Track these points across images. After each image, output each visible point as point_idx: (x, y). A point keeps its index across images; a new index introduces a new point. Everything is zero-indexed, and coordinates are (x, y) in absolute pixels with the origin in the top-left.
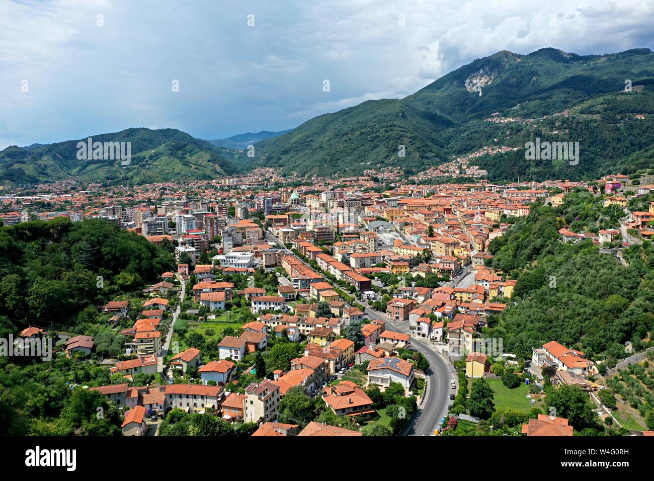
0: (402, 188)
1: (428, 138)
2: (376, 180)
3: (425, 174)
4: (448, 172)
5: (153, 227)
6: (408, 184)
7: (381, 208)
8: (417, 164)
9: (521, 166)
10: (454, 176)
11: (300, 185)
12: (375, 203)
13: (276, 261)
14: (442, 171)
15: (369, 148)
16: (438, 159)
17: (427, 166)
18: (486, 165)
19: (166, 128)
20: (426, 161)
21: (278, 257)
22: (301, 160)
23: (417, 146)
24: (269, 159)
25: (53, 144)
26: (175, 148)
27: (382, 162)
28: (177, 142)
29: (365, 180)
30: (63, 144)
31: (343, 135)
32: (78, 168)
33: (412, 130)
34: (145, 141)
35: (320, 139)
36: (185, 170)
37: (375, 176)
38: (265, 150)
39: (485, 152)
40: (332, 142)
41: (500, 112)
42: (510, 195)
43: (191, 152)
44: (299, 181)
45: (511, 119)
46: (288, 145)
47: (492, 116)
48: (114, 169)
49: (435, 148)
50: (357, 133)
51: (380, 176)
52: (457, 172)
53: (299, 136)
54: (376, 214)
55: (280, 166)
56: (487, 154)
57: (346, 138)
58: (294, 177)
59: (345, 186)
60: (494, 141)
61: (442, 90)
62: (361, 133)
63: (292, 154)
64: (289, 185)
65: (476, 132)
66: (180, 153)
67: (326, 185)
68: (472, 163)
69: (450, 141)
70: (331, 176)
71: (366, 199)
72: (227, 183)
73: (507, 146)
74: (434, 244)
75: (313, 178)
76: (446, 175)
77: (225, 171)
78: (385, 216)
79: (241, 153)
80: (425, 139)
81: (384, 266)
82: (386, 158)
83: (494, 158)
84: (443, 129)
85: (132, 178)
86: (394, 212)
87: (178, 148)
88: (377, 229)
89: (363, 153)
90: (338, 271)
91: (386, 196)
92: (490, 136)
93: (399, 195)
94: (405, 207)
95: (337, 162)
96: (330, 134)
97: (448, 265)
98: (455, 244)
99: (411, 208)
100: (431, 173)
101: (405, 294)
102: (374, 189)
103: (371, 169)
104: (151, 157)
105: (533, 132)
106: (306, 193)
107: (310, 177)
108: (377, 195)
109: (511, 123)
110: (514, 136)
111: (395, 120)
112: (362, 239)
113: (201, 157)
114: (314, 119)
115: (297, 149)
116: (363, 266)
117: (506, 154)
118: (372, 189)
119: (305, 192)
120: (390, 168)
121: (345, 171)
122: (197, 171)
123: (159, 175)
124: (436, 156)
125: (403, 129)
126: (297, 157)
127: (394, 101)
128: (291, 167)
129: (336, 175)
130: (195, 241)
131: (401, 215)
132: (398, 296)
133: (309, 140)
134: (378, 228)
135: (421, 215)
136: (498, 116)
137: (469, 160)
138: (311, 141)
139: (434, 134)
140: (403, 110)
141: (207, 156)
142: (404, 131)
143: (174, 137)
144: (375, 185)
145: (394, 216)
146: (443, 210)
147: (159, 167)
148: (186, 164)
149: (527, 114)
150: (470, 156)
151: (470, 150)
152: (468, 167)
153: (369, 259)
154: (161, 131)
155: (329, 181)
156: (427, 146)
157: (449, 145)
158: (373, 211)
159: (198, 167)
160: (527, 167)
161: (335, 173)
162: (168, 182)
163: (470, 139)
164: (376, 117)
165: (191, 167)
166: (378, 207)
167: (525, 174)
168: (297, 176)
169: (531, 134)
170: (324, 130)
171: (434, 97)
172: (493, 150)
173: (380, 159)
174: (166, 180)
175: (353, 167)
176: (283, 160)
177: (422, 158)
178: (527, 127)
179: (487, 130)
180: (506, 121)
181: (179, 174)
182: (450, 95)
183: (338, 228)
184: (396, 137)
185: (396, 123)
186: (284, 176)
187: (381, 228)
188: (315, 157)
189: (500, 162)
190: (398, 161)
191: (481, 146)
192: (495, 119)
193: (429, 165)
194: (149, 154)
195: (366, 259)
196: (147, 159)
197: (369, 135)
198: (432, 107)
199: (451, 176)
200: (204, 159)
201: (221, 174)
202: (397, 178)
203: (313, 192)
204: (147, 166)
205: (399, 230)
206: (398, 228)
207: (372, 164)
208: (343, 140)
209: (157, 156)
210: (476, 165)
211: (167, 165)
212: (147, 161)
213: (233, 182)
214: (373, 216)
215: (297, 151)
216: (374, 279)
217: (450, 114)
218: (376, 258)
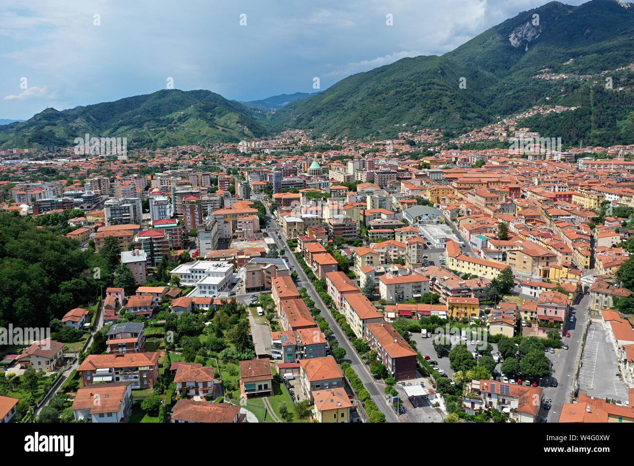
0: (443, 153)
1: (469, 97)
2: (412, 144)
3: (467, 137)
4: (493, 135)
5: (118, 212)
6: (449, 149)
7: (422, 184)
8: (457, 125)
9: (581, 128)
10: (502, 140)
11: (328, 149)
12: (414, 177)
13: (263, 280)
14: (487, 134)
15: (404, 108)
16: (481, 120)
17: (469, 128)
18: (538, 126)
19: (198, 89)
20: (468, 123)
21: (266, 274)
22: (331, 122)
23: (458, 106)
24: (299, 120)
25: (88, 106)
26: (204, 110)
27: (419, 124)
28: (207, 104)
29: (400, 144)
30: (97, 106)
31: (377, 95)
32: (110, 130)
33: (452, 88)
34: (176, 102)
35: (352, 99)
36: (212, 132)
37: (411, 139)
38: (296, 111)
39: (536, 112)
40: (365, 102)
41: (550, 68)
42: (590, 166)
43: (220, 114)
44: (328, 144)
45: (563, 76)
46: (319, 106)
47: (541, 73)
48: (143, 131)
49: (477, 108)
50: (392, 92)
51: (416, 140)
52: (505, 134)
53: (331, 96)
54: (415, 194)
55: (310, 128)
56: (539, 114)
57: (379, 97)
58: (324, 140)
59: (377, 151)
60: (546, 100)
61: (483, 45)
62: (397, 92)
63: (322, 115)
64: (316, 149)
65: (523, 90)
66: (209, 114)
67: (357, 149)
68: (521, 125)
69: (493, 100)
70: (363, 138)
71: (403, 171)
72: (253, 146)
73: (562, 105)
74: (513, 256)
75: (343, 141)
76: (492, 138)
77: (254, 133)
78: (427, 196)
79: (273, 115)
80: (466, 98)
81: (436, 301)
82: (422, 119)
83: (547, 119)
84: (485, 87)
85: (156, 140)
86: (441, 192)
87: (207, 109)
88: (418, 219)
89: (398, 114)
90: (356, 318)
91: (426, 166)
92: (539, 95)
93: (441, 164)
94: (455, 184)
95: (369, 124)
96: (362, 94)
97: (554, 310)
98: (549, 258)
99: (463, 186)
100: (474, 136)
101: (488, 399)
102: (410, 154)
103: (407, 131)
104: (180, 119)
105: (594, 89)
106: (333, 159)
107: (340, 140)
108: (414, 163)
109: (564, 80)
110: (570, 94)
111: (434, 78)
112: (398, 238)
113: (230, 119)
114: (347, 78)
115: (328, 110)
116: (400, 299)
117: (562, 114)
118: (407, 153)
119: (333, 157)
120: (427, 130)
121: (378, 133)
122: (224, 133)
123: (184, 138)
124: (479, 117)
125: (443, 88)
126: (328, 118)
127: (432, 58)
128: (321, 129)
129: (369, 138)
130: (154, 241)
131: (450, 195)
132: (473, 404)
133: (341, 100)
134: (420, 218)
135: (479, 198)
136: (548, 72)
137: (517, 122)
138: (343, 101)
139: (475, 92)
140: (442, 67)
141: (235, 117)
142: (443, 90)
143: (206, 98)
144: (412, 150)
145: (441, 197)
146: (507, 190)
147: (186, 129)
148: (213, 126)
149: (582, 70)
150: (517, 117)
151: (517, 109)
152: (516, 130)
153: (411, 286)
154: (193, 92)
155: (360, 145)
156: (468, 106)
157: (493, 105)
158: (413, 190)
159: (226, 129)
160: (587, 129)
161: (367, 135)
162: (193, 144)
163: (517, 98)
164: (412, 75)
165: (218, 129)
166: (417, 183)
167: (584, 137)
168: (327, 139)
169: (591, 91)
170: (356, 89)
171: (475, 53)
172: (545, 109)
173: (416, 120)
174: (191, 142)
175: (387, 129)
176: (313, 122)
177: (463, 118)
178: (586, 83)
179: (535, 87)
180: (558, 78)
181: (205, 136)
182: (493, 51)
183: (365, 216)
184: (434, 97)
185: (434, 80)
186: (314, 138)
187: (425, 218)
188: (347, 118)
189: (555, 123)
190: (436, 122)
191: (530, 106)
192: (544, 76)
193: (471, 127)
194: (178, 116)
195: (405, 286)
196: (176, 121)
197: (405, 94)
198: (473, 64)
199: (498, 140)
200: (233, 121)
201: (249, 136)
202: (436, 142)
203: (341, 158)
204: (175, 128)
205: (450, 220)
206: (448, 217)
207: (407, 126)
208: (376, 99)
209: (185, 117)
210: (526, 127)
211: (194, 127)
212: (175, 123)
213: (259, 145)
214: (413, 197)
215: (328, 112)
216: (420, 332)
217: (492, 71)
218: (423, 284)
